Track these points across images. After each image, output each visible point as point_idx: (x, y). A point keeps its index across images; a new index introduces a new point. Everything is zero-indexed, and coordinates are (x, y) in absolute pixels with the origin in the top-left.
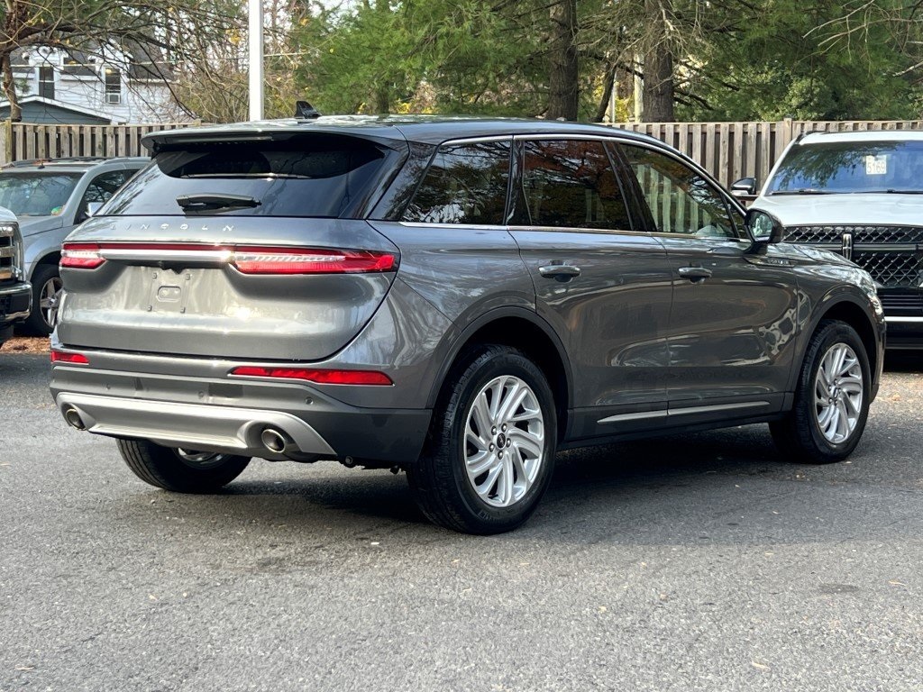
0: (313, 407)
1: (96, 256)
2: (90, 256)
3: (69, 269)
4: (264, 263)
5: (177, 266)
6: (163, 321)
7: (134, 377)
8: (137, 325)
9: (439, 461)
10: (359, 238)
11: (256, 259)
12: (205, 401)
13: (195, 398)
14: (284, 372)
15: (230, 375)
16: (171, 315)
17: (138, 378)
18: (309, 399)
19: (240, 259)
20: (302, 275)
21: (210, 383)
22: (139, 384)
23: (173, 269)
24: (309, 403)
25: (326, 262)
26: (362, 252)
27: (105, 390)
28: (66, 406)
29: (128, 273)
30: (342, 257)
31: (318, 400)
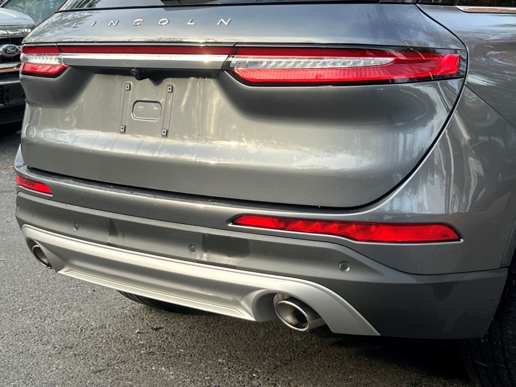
0: (348, 275)
1: (56, 62)
2: (50, 61)
3: (30, 77)
4: (273, 70)
5: (157, 75)
6: (139, 146)
7: (106, 218)
8: (107, 150)
9: (510, 332)
10: (411, 31)
11: (264, 64)
12: (198, 258)
13: (184, 252)
14: (307, 225)
15: (230, 225)
16: (150, 140)
17: (111, 220)
18: (344, 262)
19: (239, 64)
20: (331, 87)
21: (203, 234)
22: (113, 228)
23: (150, 79)
24: (343, 268)
25: (365, 67)
26: (406, 50)
27: (73, 231)
28: (31, 242)
29: (96, 83)
30: (391, 59)
31: (357, 265)
